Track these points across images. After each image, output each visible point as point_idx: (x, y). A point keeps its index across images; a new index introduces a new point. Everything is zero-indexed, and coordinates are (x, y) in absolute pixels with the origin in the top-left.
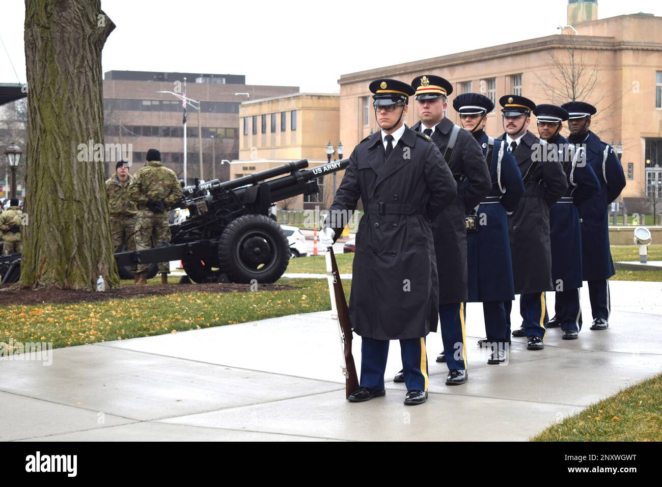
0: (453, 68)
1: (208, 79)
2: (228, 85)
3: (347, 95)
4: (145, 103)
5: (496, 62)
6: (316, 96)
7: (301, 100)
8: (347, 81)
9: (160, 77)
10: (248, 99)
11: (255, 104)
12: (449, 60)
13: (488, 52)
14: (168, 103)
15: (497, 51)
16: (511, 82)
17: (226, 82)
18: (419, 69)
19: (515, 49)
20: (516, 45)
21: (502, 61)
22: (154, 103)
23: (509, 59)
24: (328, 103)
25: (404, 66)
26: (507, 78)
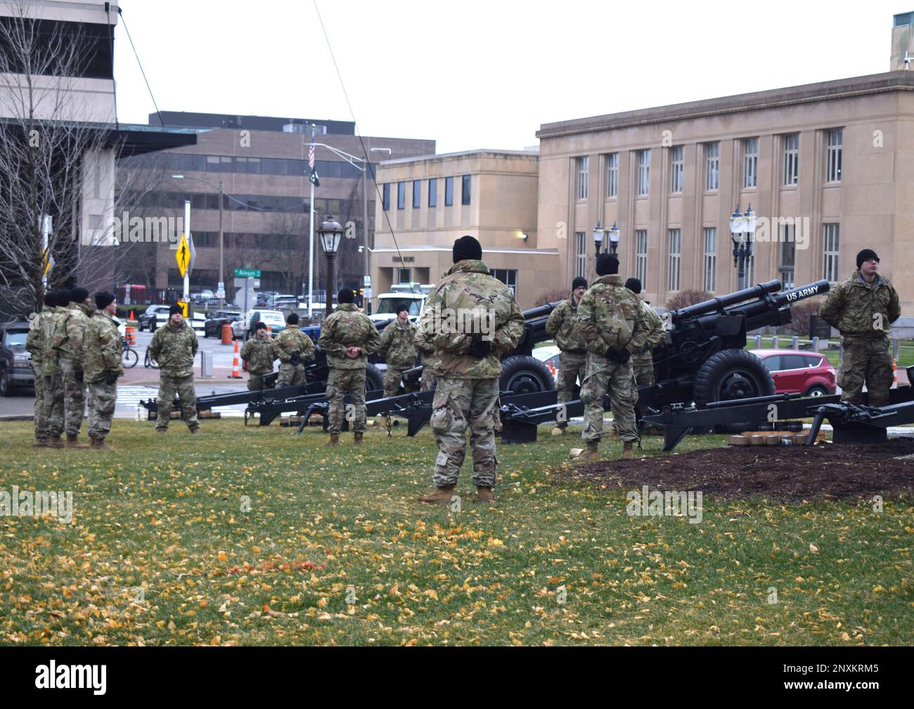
0: (728, 117)
1: (301, 127)
2: (330, 136)
3: (551, 155)
4: (211, 160)
5: (800, 109)
6: (501, 154)
7: (480, 160)
8: (550, 134)
9: (231, 122)
10: (390, 158)
11: (403, 165)
12: (722, 106)
13: (788, 95)
14: (244, 160)
15: (802, 93)
16: (824, 140)
17: (328, 132)
18: (672, 117)
19: (834, 91)
20: (834, 86)
21: (811, 107)
22: (224, 160)
23: (823, 106)
24: (518, 165)
25: (647, 113)
26: (818, 133)
